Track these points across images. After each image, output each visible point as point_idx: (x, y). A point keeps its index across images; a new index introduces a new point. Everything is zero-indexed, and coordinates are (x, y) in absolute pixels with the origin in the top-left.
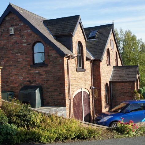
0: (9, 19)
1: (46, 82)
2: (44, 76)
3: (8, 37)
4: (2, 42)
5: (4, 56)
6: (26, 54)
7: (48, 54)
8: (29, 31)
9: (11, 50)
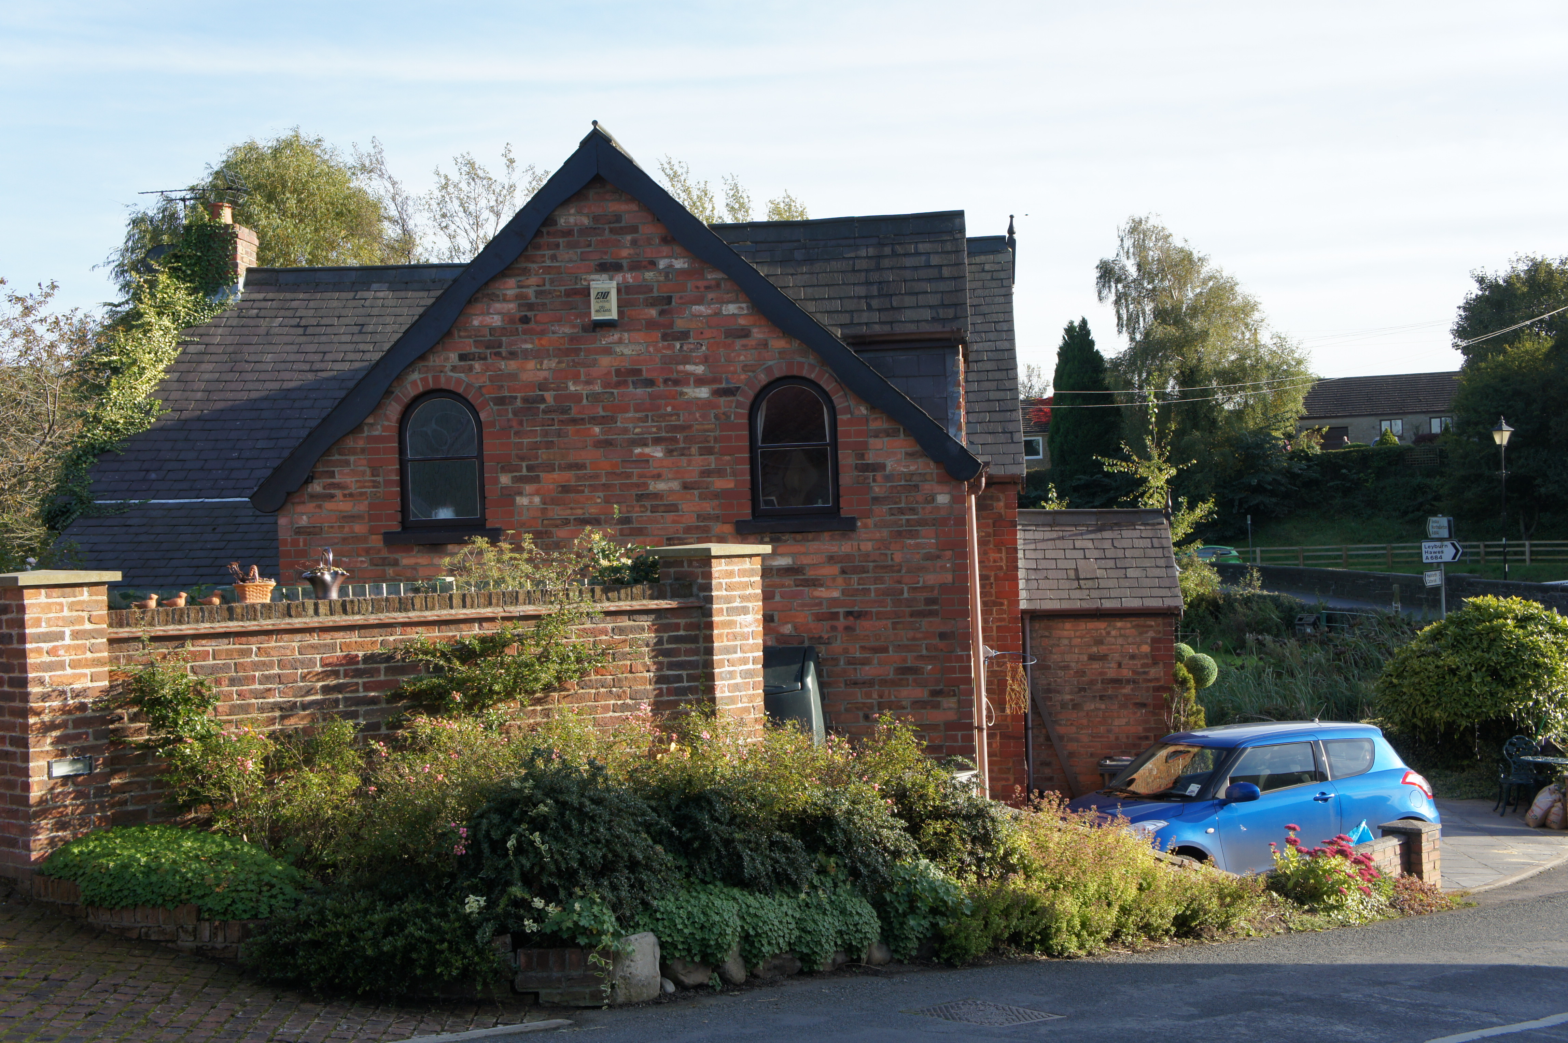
0: (586, 221)
1: (842, 622)
2: (828, 588)
3: (572, 339)
4: (531, 365)
5: (543, 455)
6: (707, 451)
7: (862, 456)
8: (731, 309)
9: (594, 420)
